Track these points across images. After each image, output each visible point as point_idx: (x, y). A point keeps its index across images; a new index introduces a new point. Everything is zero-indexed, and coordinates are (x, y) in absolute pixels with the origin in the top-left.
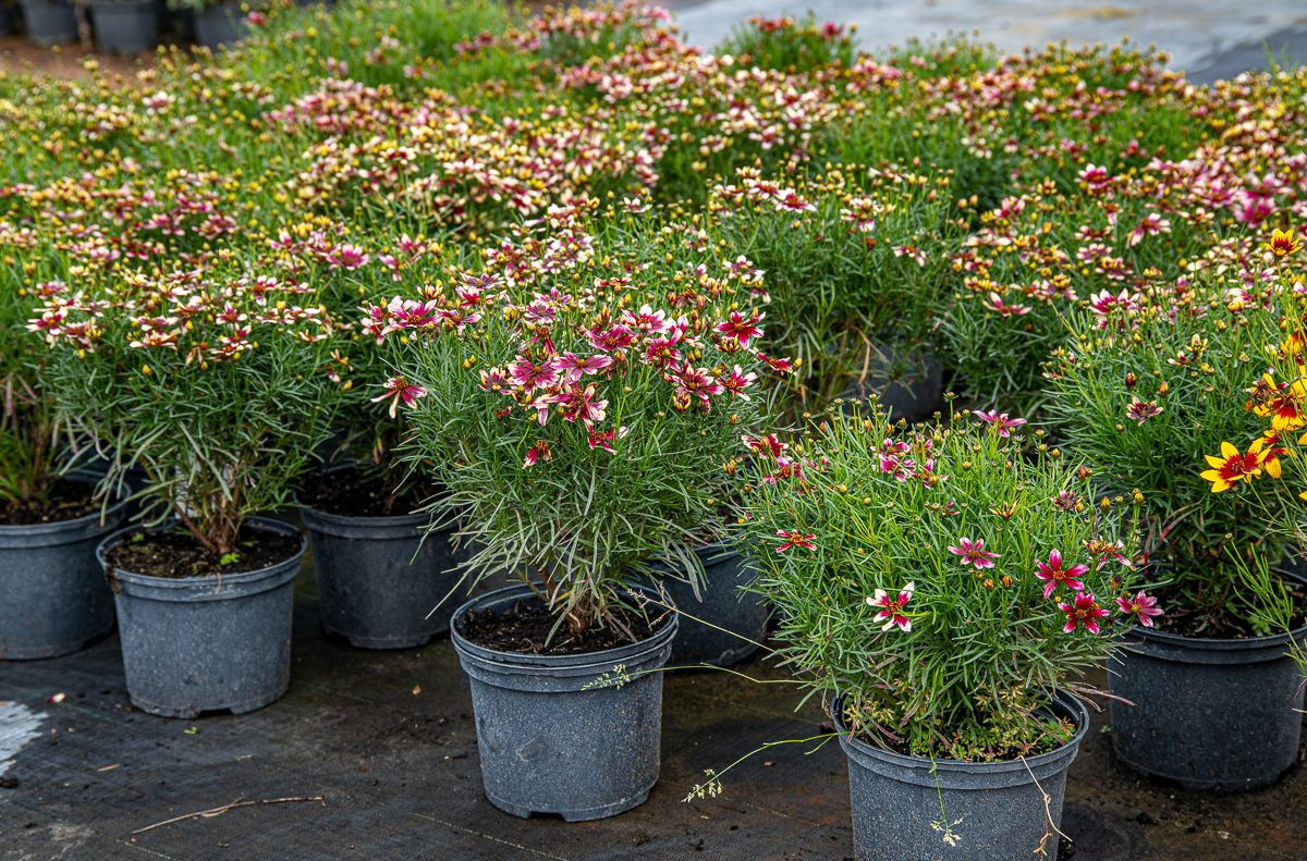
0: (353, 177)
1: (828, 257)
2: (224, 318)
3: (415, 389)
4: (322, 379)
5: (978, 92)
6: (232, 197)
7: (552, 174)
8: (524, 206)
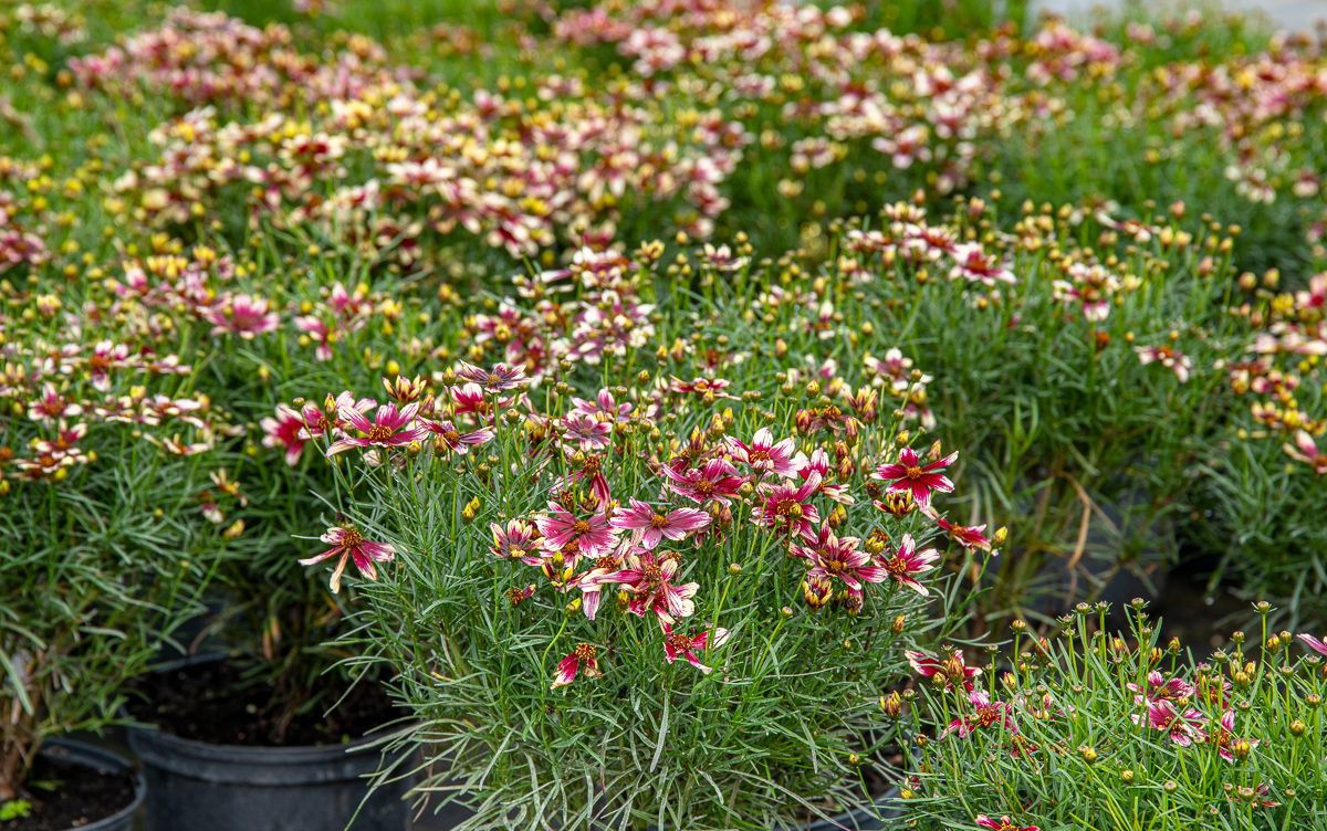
0: (235, 179)
1: (1027, 358)
2: (41, 409)
3: (374, 544)
4: (191, 516)
5: (1246, 92)
6: (40, 203)
7: (556, 190)
8: (515, 241)
